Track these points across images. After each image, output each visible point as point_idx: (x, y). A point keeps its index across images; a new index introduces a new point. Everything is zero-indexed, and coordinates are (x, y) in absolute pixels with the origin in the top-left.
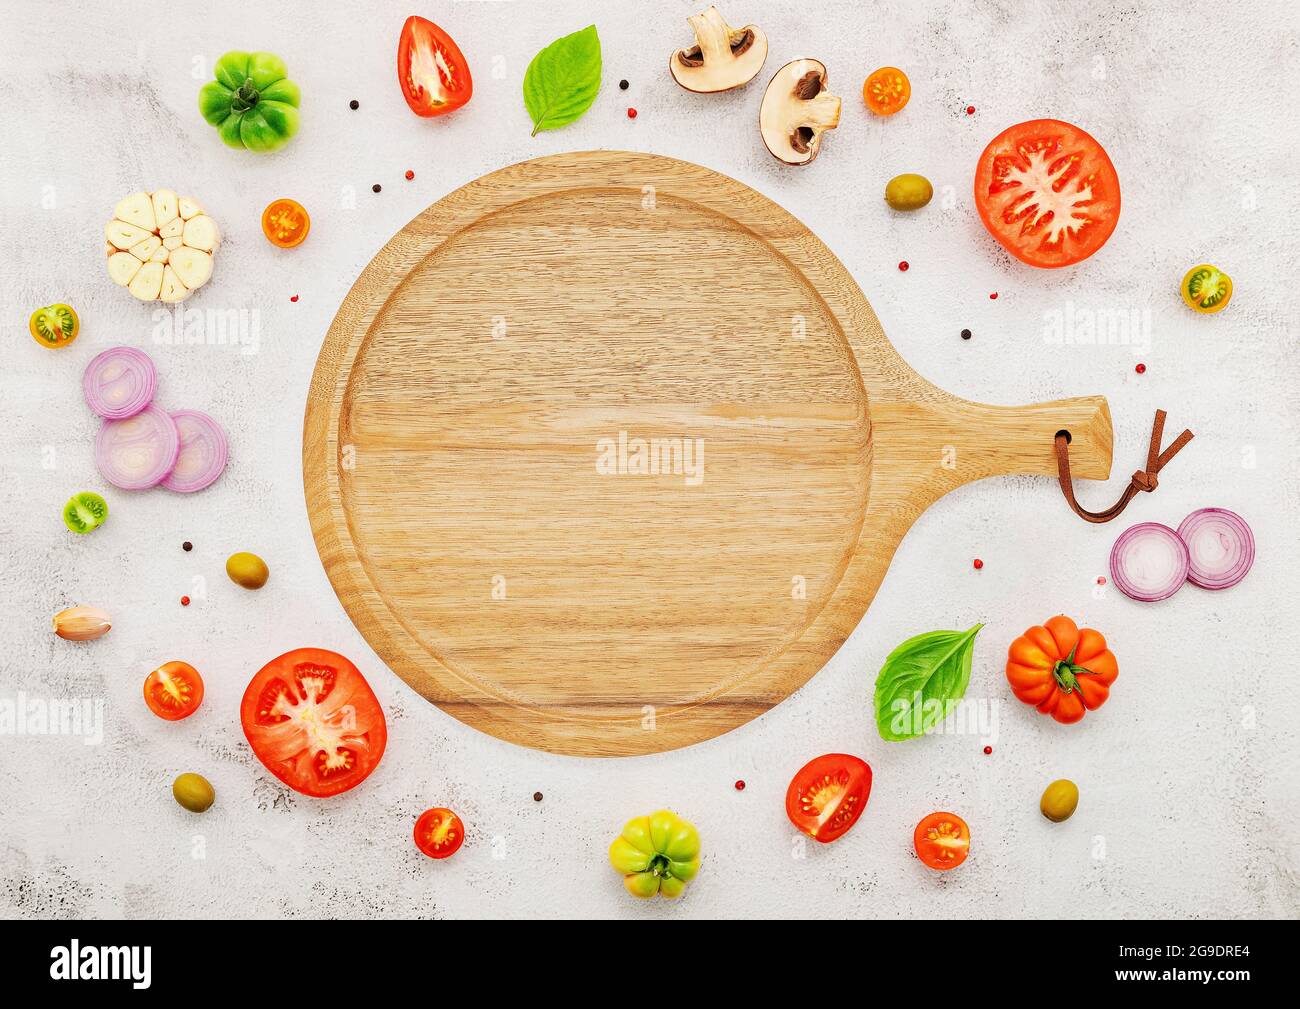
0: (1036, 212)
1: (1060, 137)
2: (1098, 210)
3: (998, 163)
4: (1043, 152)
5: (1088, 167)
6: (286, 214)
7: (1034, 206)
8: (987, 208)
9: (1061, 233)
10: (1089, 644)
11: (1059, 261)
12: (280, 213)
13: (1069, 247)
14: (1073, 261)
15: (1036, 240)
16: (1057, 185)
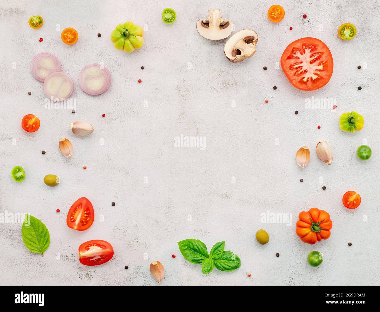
0: (302, 69)
1: (318, 45)
2: (323, 74)
3: (294, 49)
4: (310, 49)
5: (324, 58)
7: (302, 67)
8: (284, 63)
9: (308, 78)
11: (305, 88)
13: (309, 83)
14: (309, 89)
15: (299, 79)
16: (312, 62)
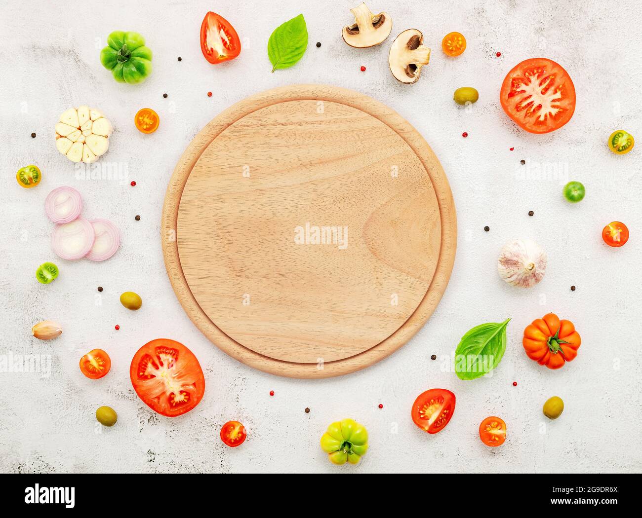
0: (533, 105)
1: (545, 66)
2: (565, 103)
3: (514, 82)
4: (537, 75)
5: (559, 81)
6: (147, 116)
7: (532, 102)
8: (507, 105)
9: (546, 116)
10: (566, 328)
11: (545, 130)
12: (144, 115)
13: (550, 122)
14: (552, 130)
15: (532, 120)
16: (544, 91)
